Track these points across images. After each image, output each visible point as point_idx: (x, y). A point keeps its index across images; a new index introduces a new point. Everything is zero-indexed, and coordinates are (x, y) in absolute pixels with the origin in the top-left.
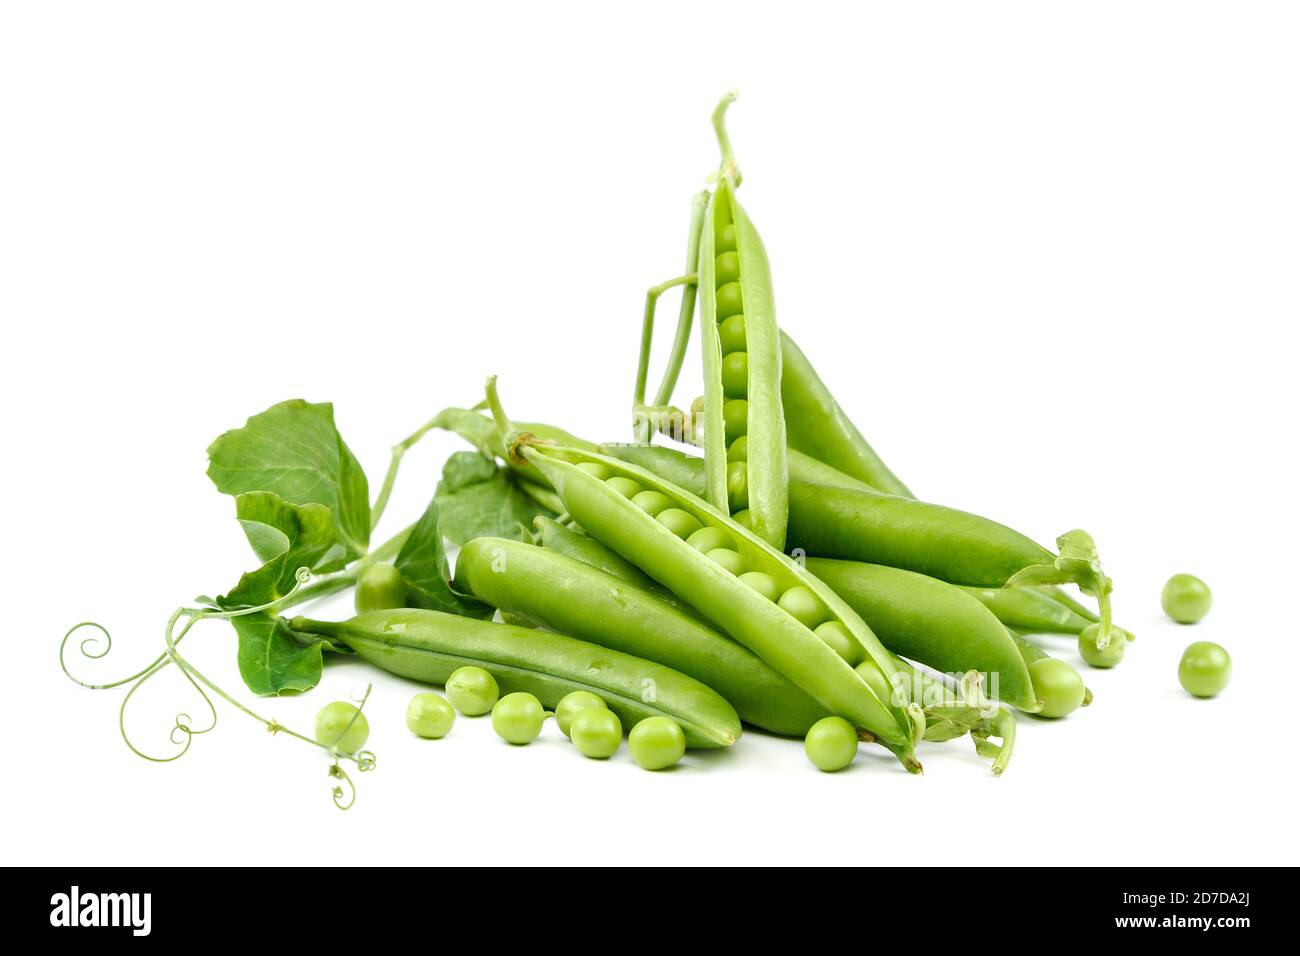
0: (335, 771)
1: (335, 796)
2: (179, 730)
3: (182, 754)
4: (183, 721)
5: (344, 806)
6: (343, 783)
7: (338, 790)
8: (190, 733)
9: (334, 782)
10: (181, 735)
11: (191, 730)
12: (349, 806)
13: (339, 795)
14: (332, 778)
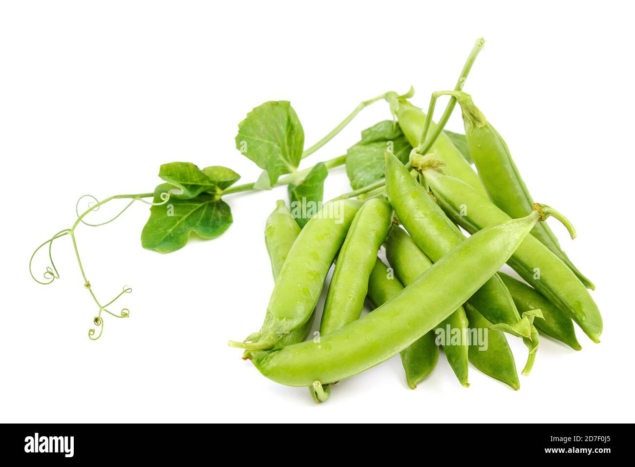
0: (96, 320)
1: (89, 334)
2: (48, 274)
4: (50, 270)
5: (93, 338)
6: (98, 329)
7: (93, 331)
8: (54, 278)
9: (93, 326)
14: (93, 323)
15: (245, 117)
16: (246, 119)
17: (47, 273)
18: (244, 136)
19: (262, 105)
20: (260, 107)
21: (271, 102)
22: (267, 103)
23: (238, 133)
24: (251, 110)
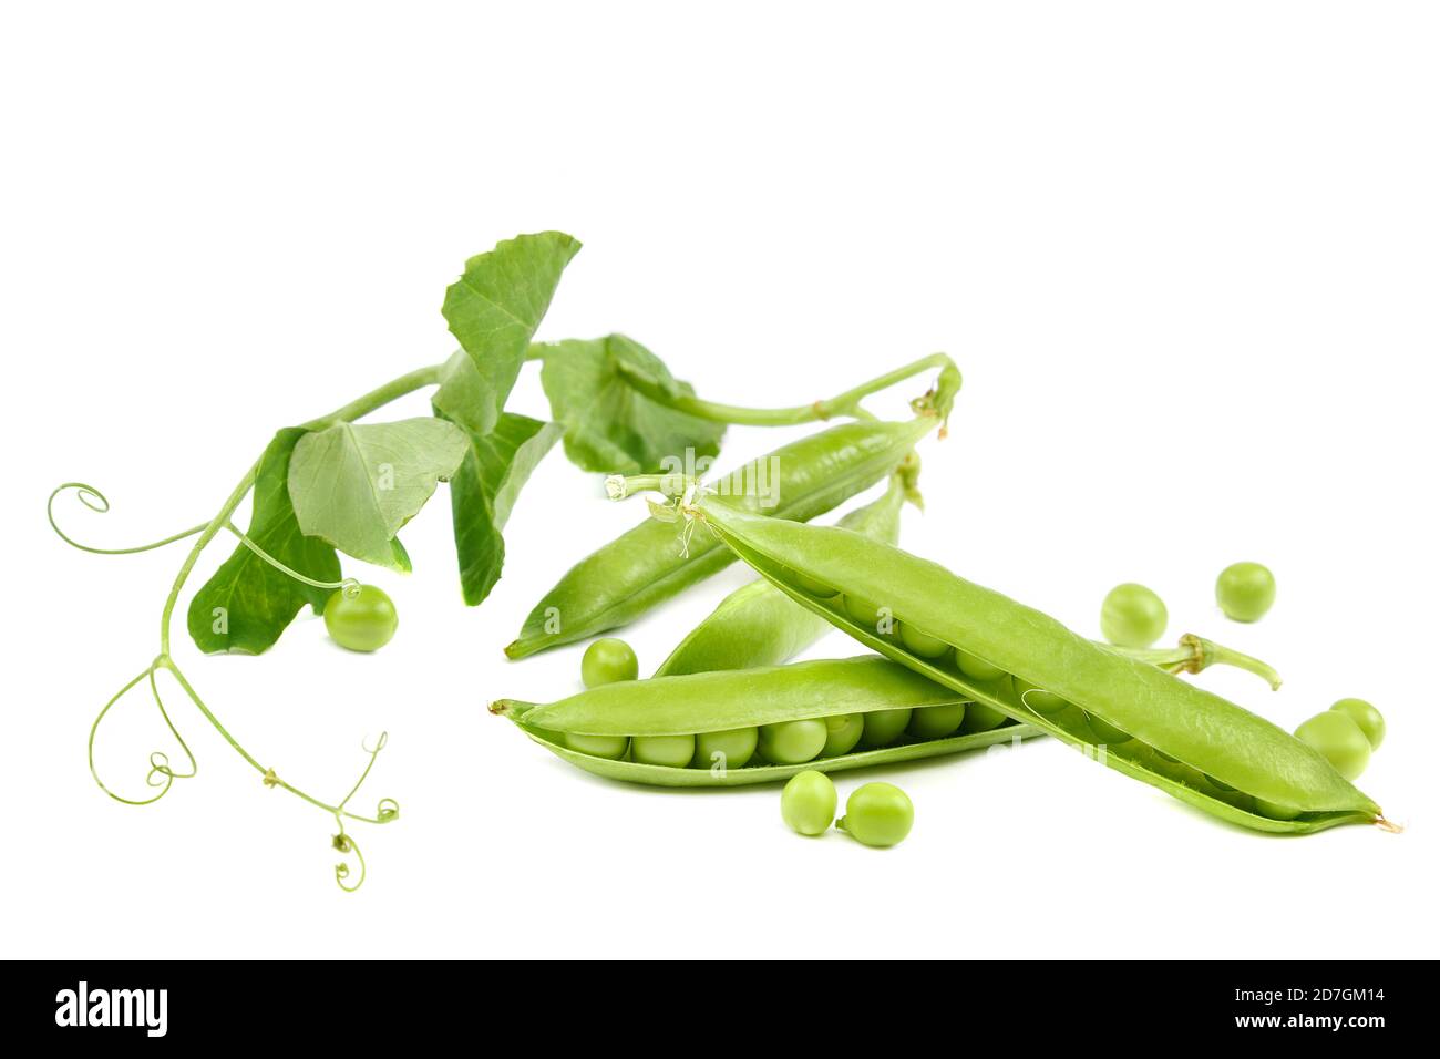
0: (339, 842)
1: (338, 876)
2: (157, 772)
3: (155, 800)
4: (159, 761)
5: (350, 887)
6: (348, 858)
7: (342, 868)
8: (171, 775)
9: (339, 857)
10: (159, 777)
11: (173, 772)
12: (355, 889)
13: (342, 873)
14: (336, 851)
15: (491, 248)
16: (490, 254)
17: (154, 771)
18: (472, 290)
19: (540, 234)
20: (534, 235)
21: (561, 234)
22: (551, 234)
23: (459, 279)
24: (512, 236)
